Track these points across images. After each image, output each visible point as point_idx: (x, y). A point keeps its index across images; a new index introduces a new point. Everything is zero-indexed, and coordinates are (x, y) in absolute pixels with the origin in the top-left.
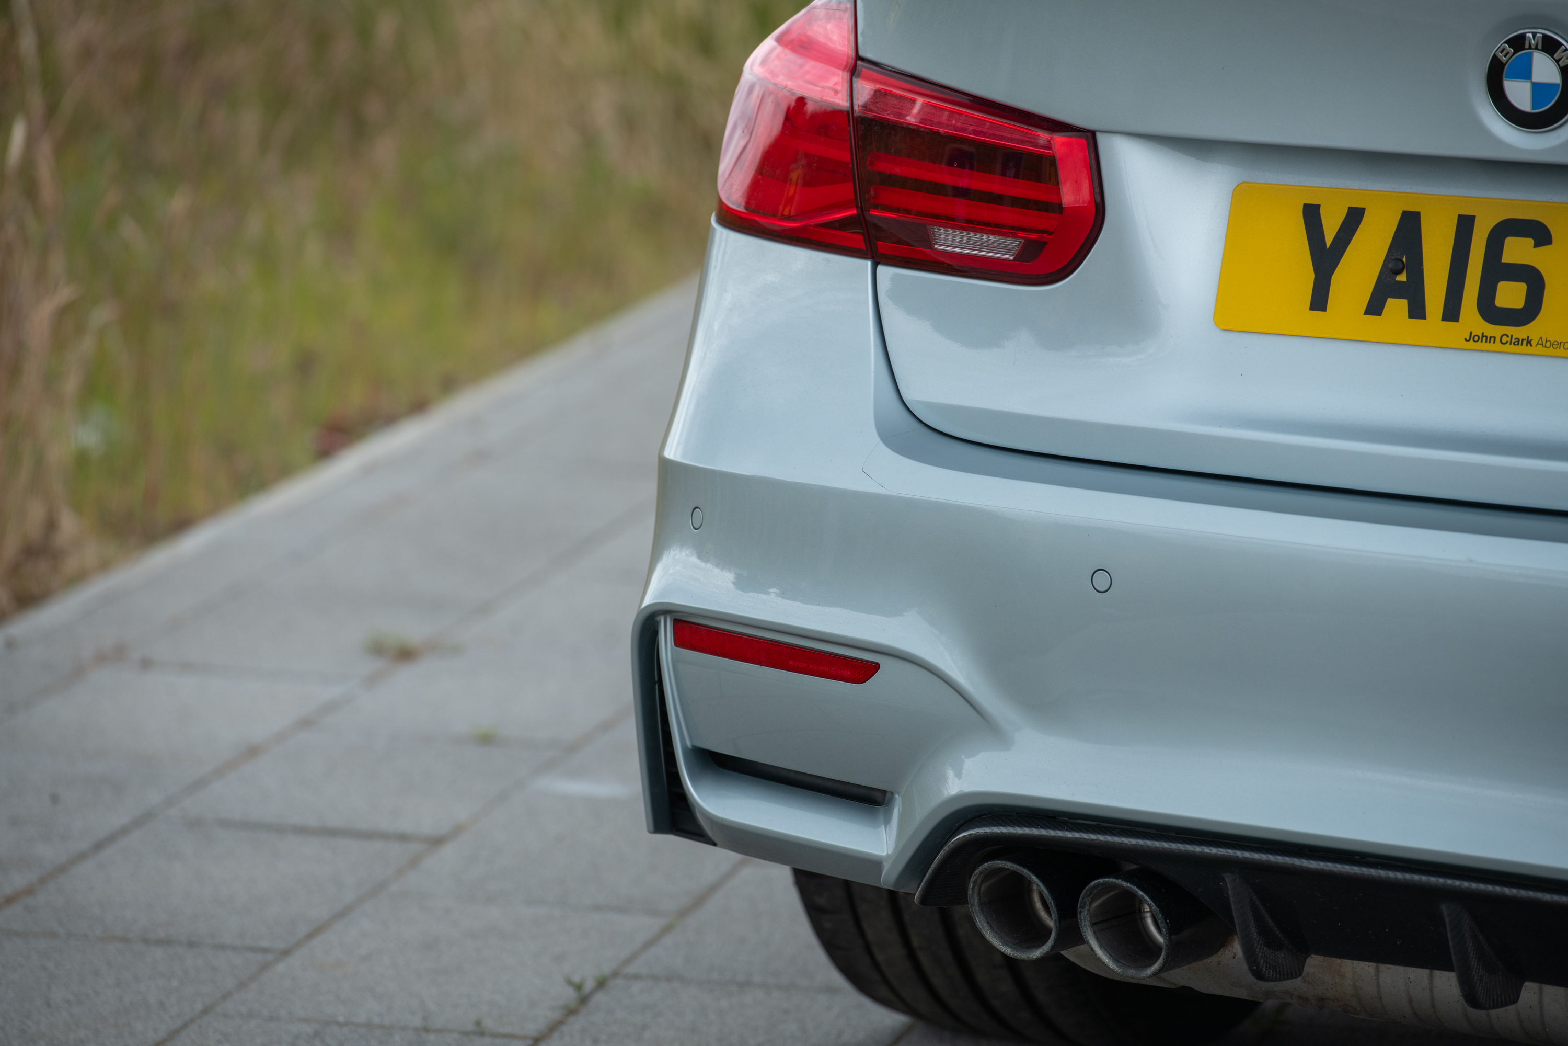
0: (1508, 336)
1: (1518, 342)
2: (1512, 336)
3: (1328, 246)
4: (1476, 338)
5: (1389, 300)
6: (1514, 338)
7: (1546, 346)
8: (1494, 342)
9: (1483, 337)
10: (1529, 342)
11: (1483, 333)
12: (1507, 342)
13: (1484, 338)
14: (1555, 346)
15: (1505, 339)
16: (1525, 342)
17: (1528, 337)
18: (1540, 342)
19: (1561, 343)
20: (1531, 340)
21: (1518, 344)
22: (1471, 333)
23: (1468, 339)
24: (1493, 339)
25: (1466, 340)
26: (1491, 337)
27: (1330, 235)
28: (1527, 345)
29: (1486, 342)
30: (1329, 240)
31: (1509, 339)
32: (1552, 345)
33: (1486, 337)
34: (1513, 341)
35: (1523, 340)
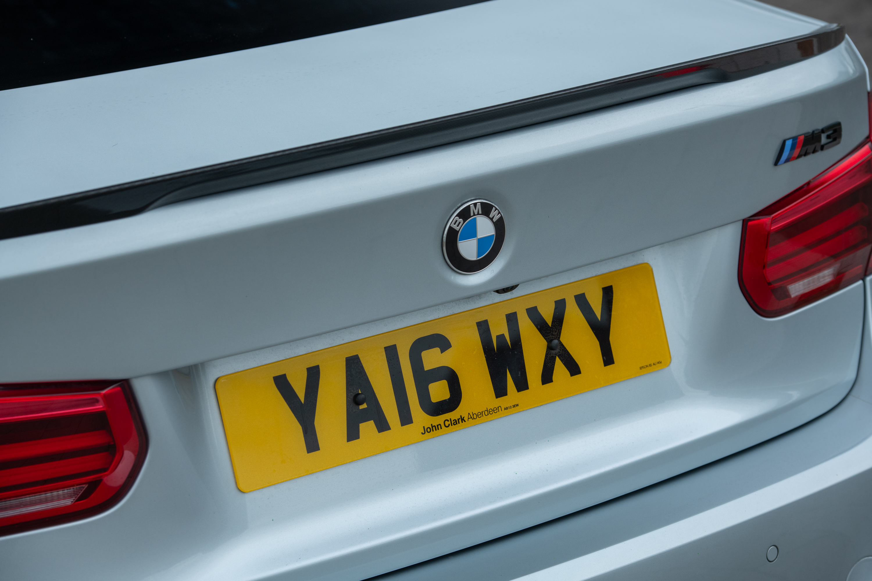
0: (448, 421)
1: (456, 422)
2: (450, 419)
3: (302, 400)
4: (429, 430)
5: (360, 424)
6: (452, 420)
7: (474, 418)
8: (441, 428)
9: (432, 427)
10: (463, 420)
11: (432, 425)
12: (449, 425)
13: (434, 428)
14: (480, 416)
15: (447, 423)
16: (460, 420)
17: (461, 416)
18: (470, 417)
19: (482, 412)
20: (464, 417)
21: (457, 424)
22: (424, 427)
23: (423, 432)
24: (439, 426)
25: (422, 433)
26: (438, 426)
27: (301, 394)
28: (462, 422)
29: (436, 430)
30: (302, 398)
31: (449, 422)
32: (477, 416)
33: (435, 426)
34: (453, 422)
35: (458, 419)
